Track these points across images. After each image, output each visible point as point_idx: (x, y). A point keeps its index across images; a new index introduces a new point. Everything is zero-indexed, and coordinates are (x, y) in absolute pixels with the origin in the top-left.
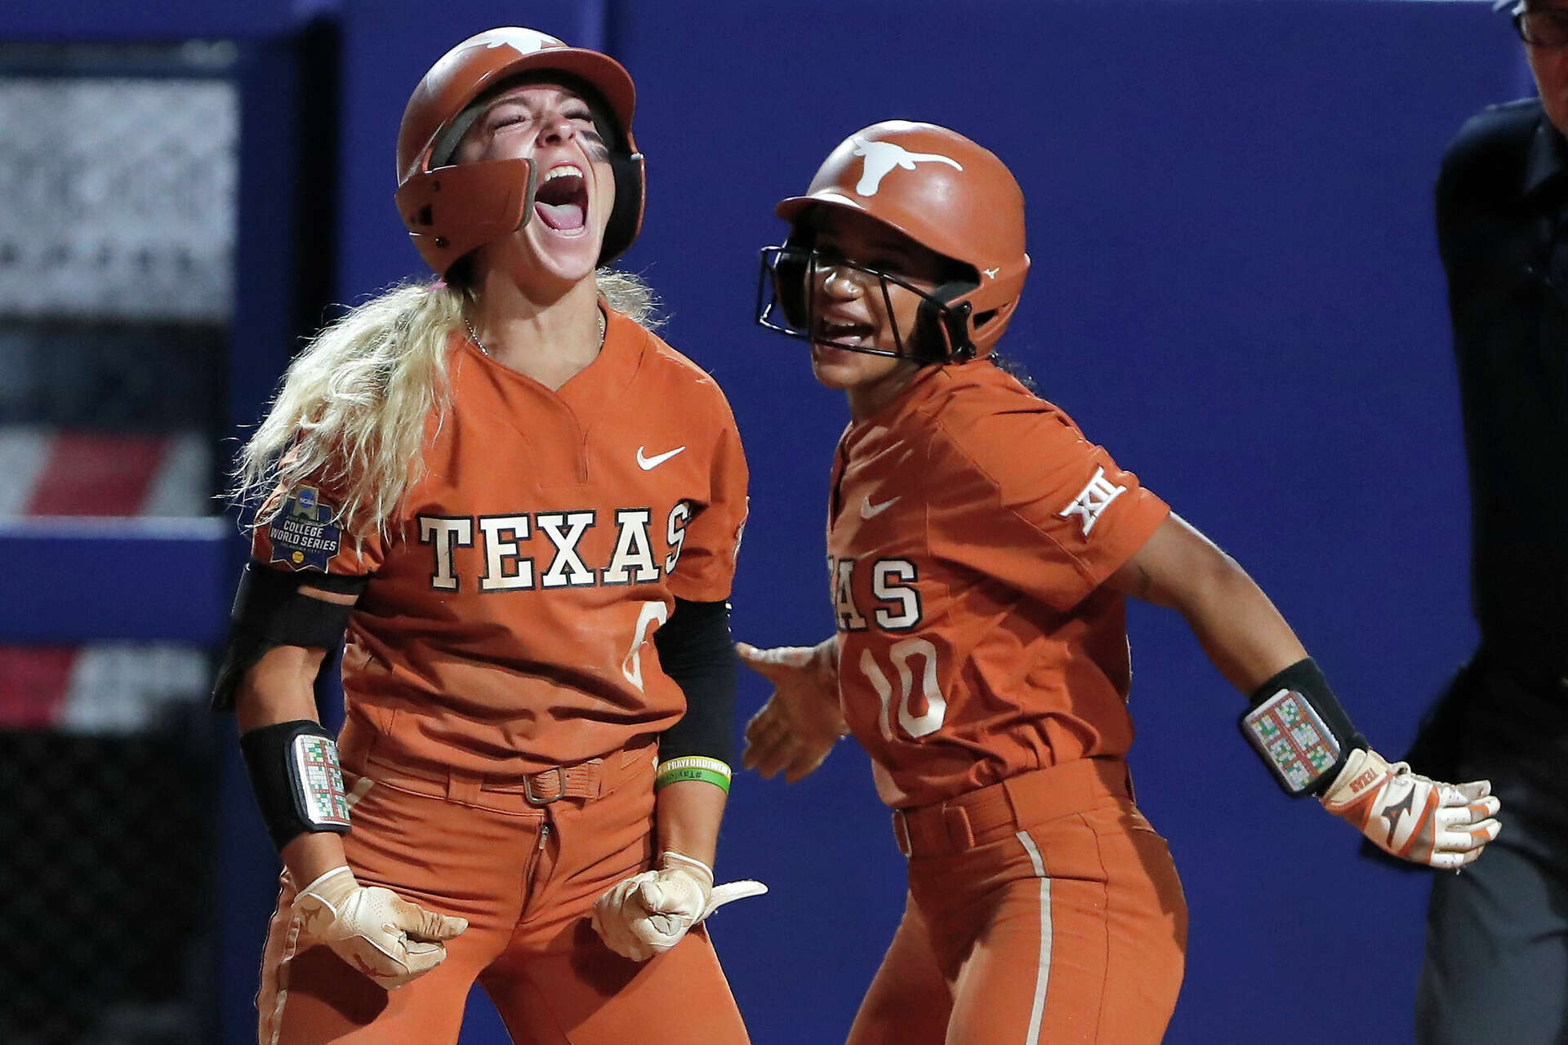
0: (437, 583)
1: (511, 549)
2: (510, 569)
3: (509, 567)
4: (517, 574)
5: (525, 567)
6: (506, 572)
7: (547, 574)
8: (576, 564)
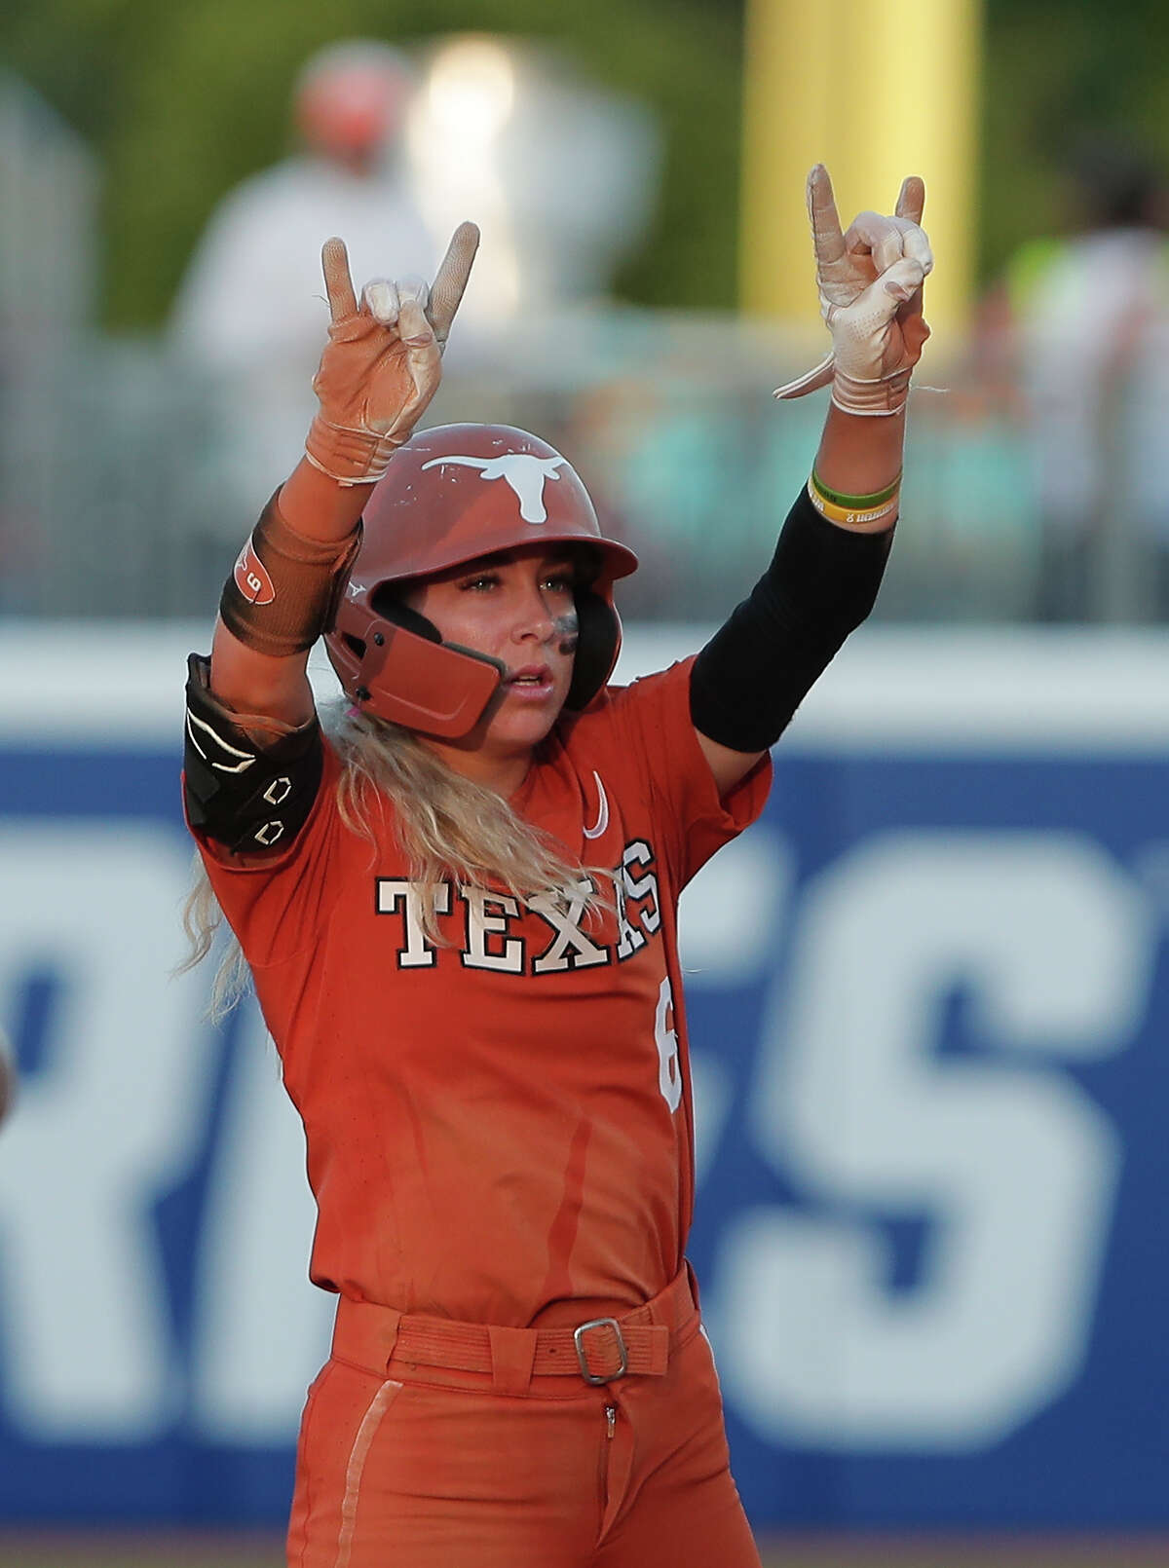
0: (406, 960)
1: (499, 925)
2: (496, 948)
3: (495, 945)
4: (503, 955)
5: (514, 948)
6: (490, 951)
7: (541, 958)
8: (581, 943)
